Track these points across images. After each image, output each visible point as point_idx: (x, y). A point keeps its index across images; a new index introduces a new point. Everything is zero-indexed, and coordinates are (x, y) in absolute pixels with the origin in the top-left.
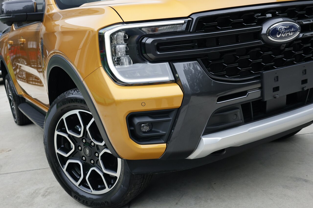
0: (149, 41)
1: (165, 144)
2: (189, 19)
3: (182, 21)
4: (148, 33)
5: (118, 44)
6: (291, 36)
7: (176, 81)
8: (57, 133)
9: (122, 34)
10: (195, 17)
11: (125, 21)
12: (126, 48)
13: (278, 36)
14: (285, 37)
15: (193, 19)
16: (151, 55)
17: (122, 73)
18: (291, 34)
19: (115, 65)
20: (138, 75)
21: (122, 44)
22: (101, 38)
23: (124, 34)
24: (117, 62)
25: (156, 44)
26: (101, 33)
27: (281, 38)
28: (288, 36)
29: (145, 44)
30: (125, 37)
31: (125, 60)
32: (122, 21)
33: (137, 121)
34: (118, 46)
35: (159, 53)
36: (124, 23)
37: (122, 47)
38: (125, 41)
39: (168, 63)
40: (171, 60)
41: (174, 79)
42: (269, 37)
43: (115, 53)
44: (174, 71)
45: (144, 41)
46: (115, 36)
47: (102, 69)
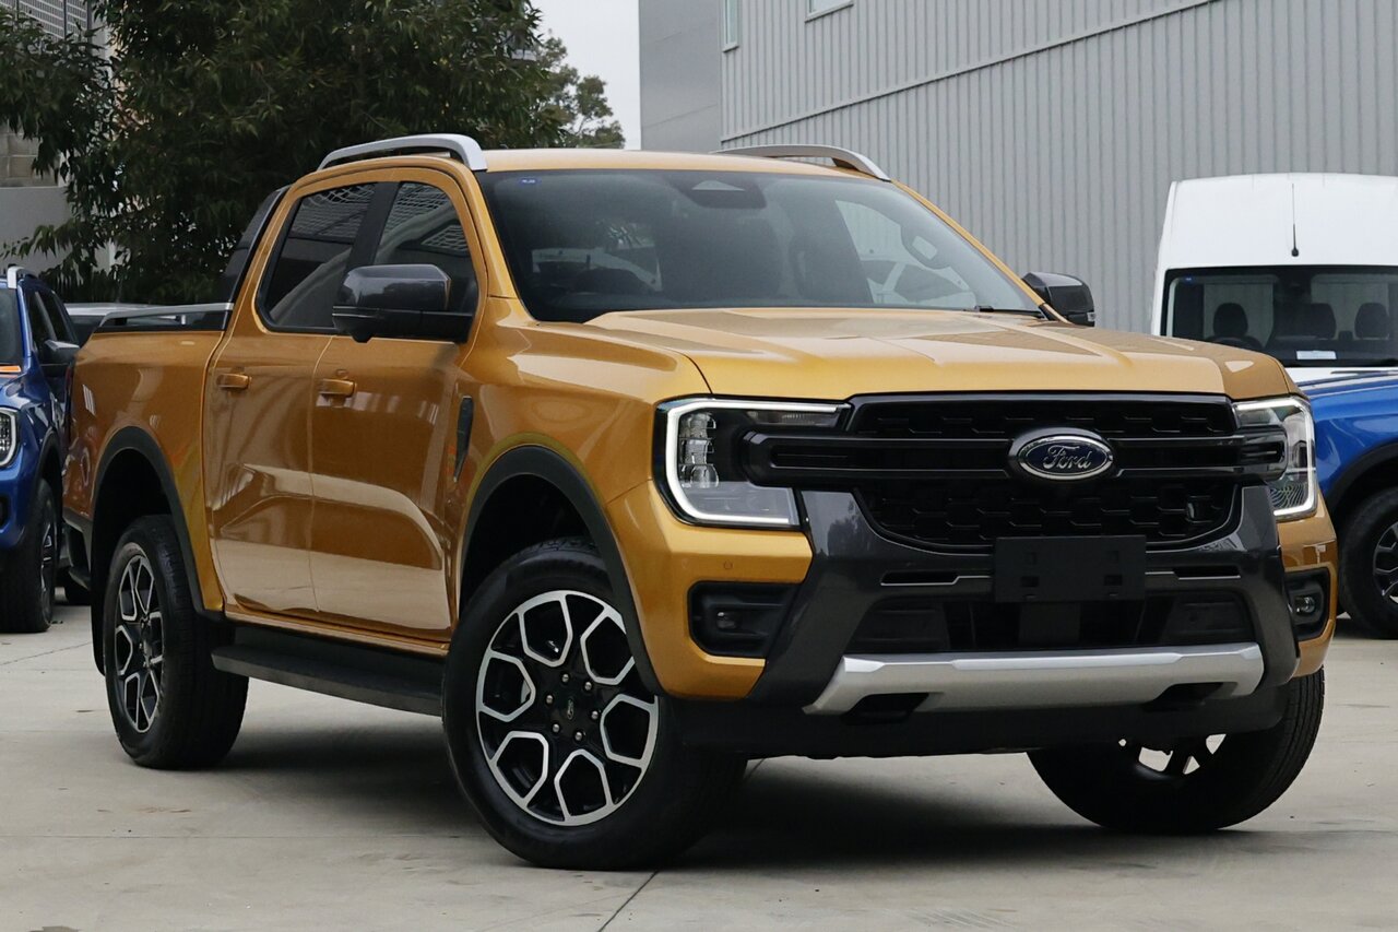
0: (758, 439)
1: (763, 661)
2: (847, 406)
3: (832, 408)
4: (759, 423)
5: (692, 437)
6: (1083, 470)
7: (802, 528)
8: (490, 654)
9: (705, 417)
10: (858, 404)
11: (714, 392)
12: (709, 448)
13: (1048, 466)
14: (1066, 471)
15: (853, 406)
16: (757, 469)
17: (693, 499)
18: (1085, 466)
19: (680, 479)
20: (728, 508)
21: (701, 438)
22: (661, 420)
23: (708, 418)
24: (686, 475)
25: (771, 447)
26: (661, 410)
27: (1055, 470)
28: (1075, 470)
29: (749, 443)
30: (710, 424)
31: (704, 473)
32: (709, 392)
33: (709, 602)
34: (691, 442)
35: (773, 466)
36: (711, 396)
37: (699, 445)
38: (710, 432)
39: (791, 490)
40: (799, 485)
41: (798, 524)
42: (1024, 465)
43: (684, 457)
44: (802, 511)
45: (747, 437)
46: (690, 420)
47: (652, 487)
